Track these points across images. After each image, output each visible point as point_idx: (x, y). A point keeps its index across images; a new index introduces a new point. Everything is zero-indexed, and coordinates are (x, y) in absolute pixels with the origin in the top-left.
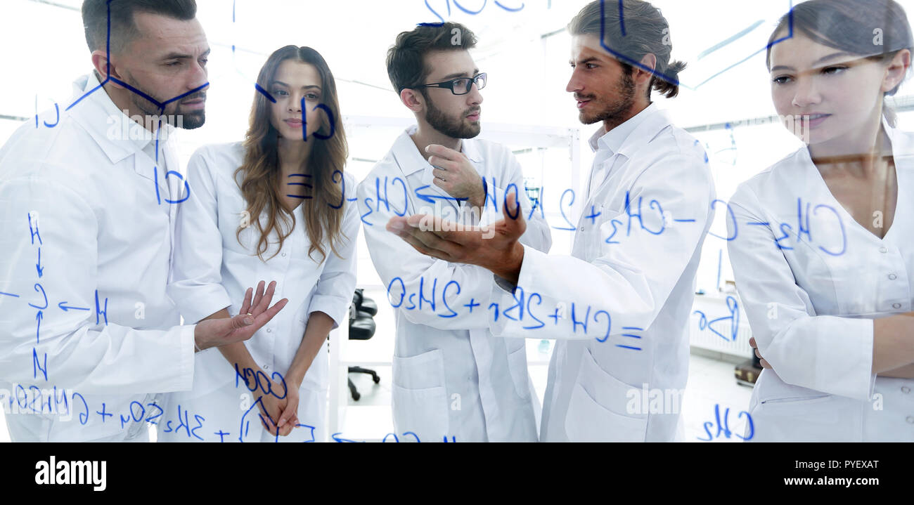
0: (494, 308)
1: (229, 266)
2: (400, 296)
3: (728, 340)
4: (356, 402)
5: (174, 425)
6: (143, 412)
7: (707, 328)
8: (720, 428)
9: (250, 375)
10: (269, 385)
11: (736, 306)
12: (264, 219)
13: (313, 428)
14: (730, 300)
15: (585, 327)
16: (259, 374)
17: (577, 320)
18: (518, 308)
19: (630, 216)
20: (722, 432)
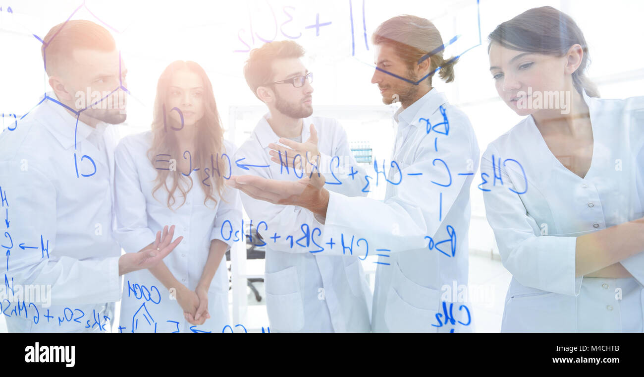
0: (290, 239)
1: (152, 215)
2: (229, 233)
3: (449, 256)
4: (259, 303)
5: (91, 323)
6: (72, 315)
7: (434, 248)
8: (447, 318)
9: (137, 288)
10: (149, 295)
11: (453, 232)
12: (170, 182)
13: (178, 323)
14: (449, 228)
15: (351, 251)
16: (143, 287)
17: (345, 246)
18: (306, 238)
19: (378, 173)
20: (449, 320)
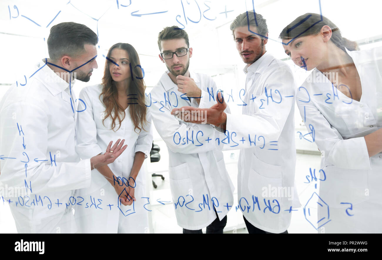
0: (217, 140)
2: (179, 139)
3: (312, 142)
5: (89, 205)
6: (75, 200)
7: (303, 138)
8: (312, 177)
11: (313, 128)
13: (148, 198)
14: (311, 126)
15: (255, 144)
17: (251, 141)
18: (227, 139)
19: (268, 97)
20: (313, 179)
